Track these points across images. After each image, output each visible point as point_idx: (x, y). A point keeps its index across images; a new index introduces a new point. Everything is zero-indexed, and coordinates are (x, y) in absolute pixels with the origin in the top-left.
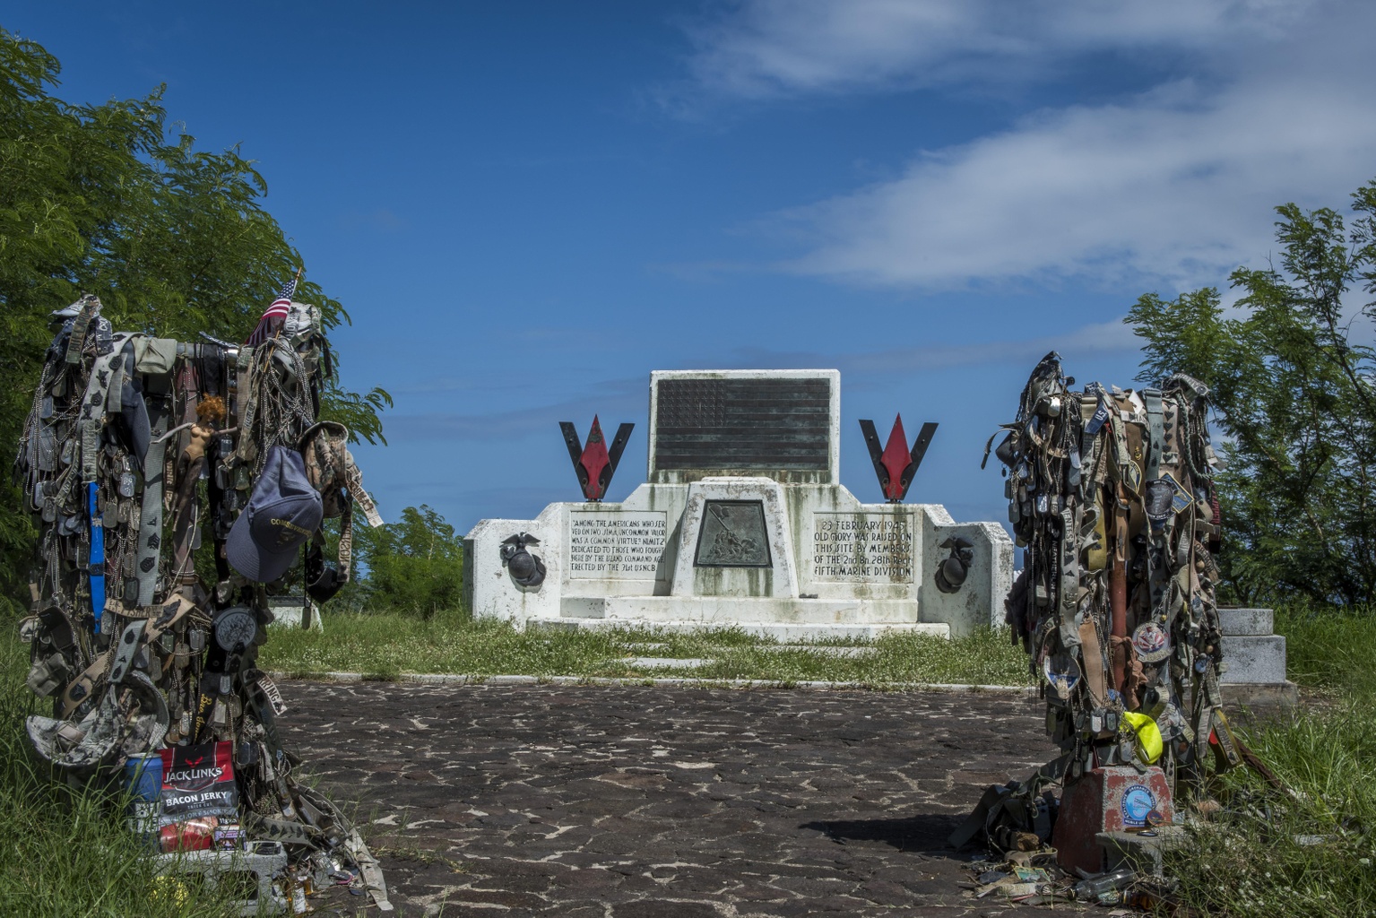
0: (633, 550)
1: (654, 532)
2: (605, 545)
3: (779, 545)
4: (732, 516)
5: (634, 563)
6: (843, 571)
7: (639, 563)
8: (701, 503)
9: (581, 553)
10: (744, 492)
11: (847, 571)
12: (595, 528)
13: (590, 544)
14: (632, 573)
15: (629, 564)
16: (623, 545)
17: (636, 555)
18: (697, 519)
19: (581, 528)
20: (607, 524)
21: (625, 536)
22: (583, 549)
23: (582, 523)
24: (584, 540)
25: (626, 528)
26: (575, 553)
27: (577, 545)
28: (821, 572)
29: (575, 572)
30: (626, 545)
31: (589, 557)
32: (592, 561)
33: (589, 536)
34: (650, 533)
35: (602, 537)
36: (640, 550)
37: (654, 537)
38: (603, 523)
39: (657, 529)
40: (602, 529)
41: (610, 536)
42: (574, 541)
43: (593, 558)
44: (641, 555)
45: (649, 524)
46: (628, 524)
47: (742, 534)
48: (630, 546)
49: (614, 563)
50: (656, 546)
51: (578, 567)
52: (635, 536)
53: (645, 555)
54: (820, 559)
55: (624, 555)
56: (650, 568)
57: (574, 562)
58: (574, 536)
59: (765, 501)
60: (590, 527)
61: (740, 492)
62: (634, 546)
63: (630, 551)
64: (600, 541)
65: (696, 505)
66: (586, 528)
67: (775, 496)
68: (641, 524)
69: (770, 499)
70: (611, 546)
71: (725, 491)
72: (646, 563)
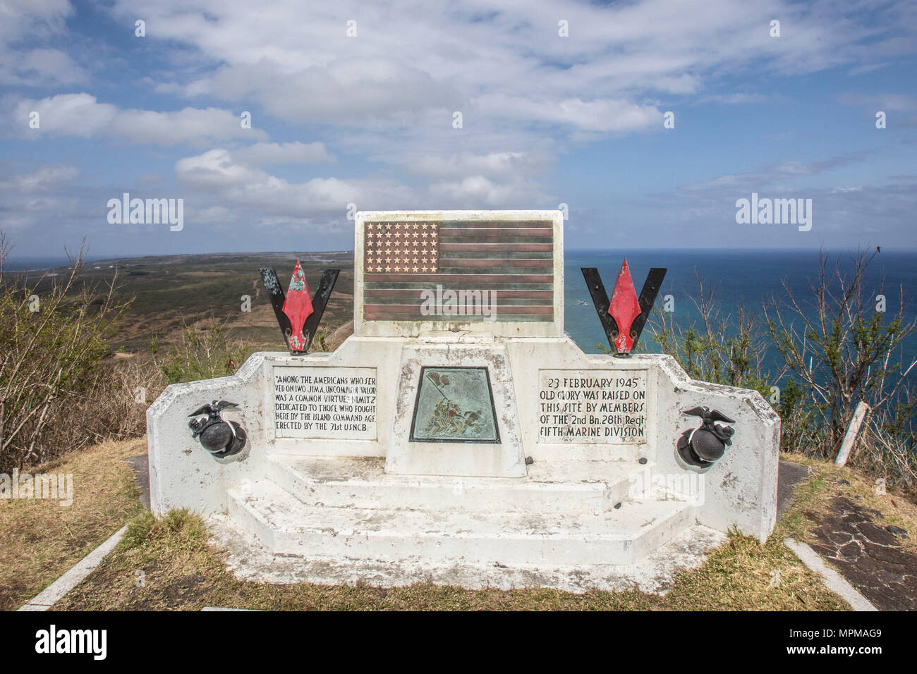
0: (342, 408)
1: (364, 390)
2: (311, 402)
3: (508, 418)
4: (453, 384)
5: (343, 423)
6: (571, 432)
7: (348, 422)
8: (417, 370)
9: (286, 411)
10: (467, 358)
11: (575, 432)
12: (300, 384)
13: (294, 402)
14: (342, 433)
15: (338, 423)
16: (331, 404)
17: (345, 413)
18: (412, 388)
19: (285, 384)
20: (312, 381)
21: (332, 394)
22: (287, 407)
23: (286, 379)
24: (288, 397)
25: (333, 385)
26: (279, 411)
27: (282, 402)
28: (547, 433)
29: (279, 430)
30: (334, 403)
31: (294, 416)
32: (298, 420)
33: (294, 394)
34: (359, 390)
35: (308, 395)
36: (349, 408)
37: (364, 395)
38: (308, 379)
39: (367, 386)
40: (308, 386)
41: (317, 394)
42: (277, 398)
43: (299, 416)
44: (350, 414)
45: (358, 382)
46: (336, 381)
47: (465, 405)
48: (339, 404)
49: (322, 422)
50: (366, 405)
51: (283, 426)
52: (343, 394)
53: (355, 414)
54: (546, 419)
55: (332, 414)
56: (361, 428)
57: (279, 420)
58: (278, 393)
59: (491, 368)
60: (294, 384)
61: (462, 357)
62: (342, 404)
63: (338, 409)
64: (305, 398)
65: (411, 372)
66: (291, 384)
67: (503, 362)
68: (349, 381)
69: (497, 366)
70: (317, 404)
71: (444, 356)
72: (357, 423)
